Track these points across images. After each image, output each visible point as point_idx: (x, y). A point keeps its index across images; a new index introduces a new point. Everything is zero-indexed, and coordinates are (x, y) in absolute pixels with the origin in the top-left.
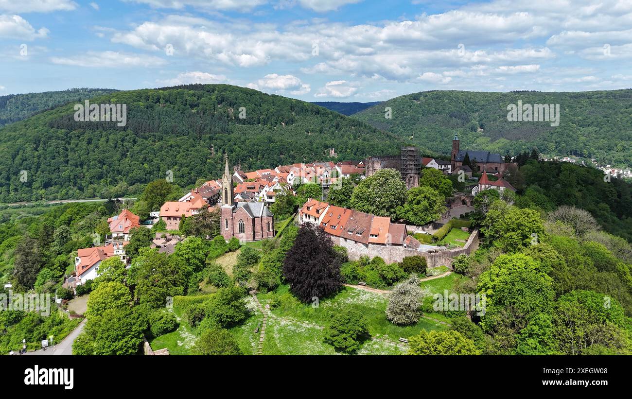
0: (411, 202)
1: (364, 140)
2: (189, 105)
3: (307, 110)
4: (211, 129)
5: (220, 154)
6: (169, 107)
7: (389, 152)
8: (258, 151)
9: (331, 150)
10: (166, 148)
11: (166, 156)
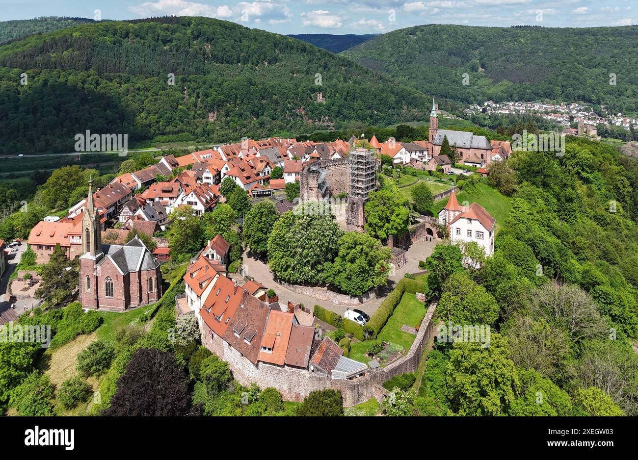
0: (343, 258)
1: (355, 83)
2: (162, 40)
3: (292, 48)
4: (184, 69)
5: (193, 99)
6: (139, 42)
7: (382, 97)
8: (236, 95)
9: (318, 95)
10: (132, 92)
11: (133, 101)
